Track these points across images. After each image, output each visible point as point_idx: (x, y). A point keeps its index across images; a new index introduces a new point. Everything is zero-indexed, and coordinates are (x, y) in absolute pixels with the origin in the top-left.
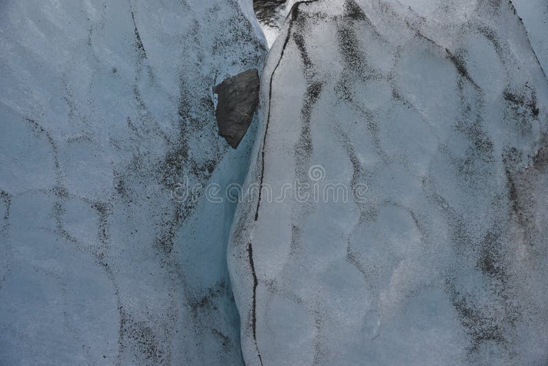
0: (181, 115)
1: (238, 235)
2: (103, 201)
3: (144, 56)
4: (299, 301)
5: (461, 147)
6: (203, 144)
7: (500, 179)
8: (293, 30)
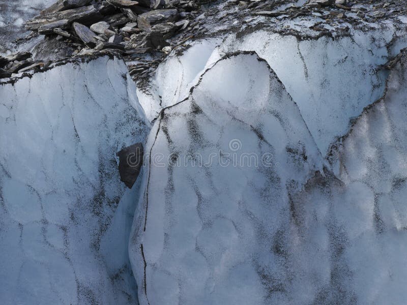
0: (100, 172)
1: (134, 240)
2: (65, 225)
3: (79, 141)
4: (169, 274)
5: (261, 181)
6: (113, 187)
7: (285, 199)
8: (162, 125)
